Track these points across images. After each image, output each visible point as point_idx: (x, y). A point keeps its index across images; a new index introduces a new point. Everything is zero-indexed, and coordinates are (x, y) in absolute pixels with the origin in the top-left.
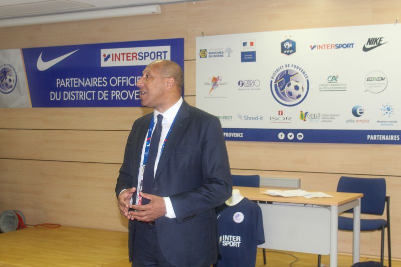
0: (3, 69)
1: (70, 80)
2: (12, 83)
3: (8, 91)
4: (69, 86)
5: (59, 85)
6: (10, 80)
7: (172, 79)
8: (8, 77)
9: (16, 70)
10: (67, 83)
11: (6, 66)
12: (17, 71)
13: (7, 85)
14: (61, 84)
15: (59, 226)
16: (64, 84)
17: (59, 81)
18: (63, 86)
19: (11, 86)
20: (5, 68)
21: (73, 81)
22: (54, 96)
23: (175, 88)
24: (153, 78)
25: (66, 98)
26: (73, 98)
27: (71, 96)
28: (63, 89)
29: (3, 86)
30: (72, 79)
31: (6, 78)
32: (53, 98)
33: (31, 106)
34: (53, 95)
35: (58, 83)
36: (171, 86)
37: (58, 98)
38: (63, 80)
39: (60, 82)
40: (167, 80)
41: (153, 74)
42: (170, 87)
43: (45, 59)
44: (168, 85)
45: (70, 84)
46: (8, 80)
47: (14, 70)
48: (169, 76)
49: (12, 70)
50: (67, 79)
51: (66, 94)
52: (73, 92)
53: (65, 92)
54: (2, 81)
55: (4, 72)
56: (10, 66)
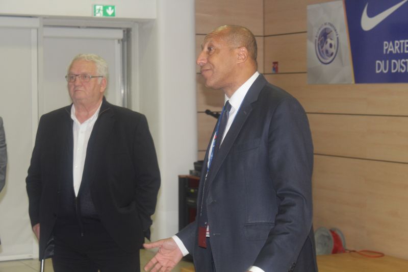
0: (323, 31)
1: (400, 43)
2: (333, 50)
3: (328, 61)
4: (399, 52)
5: (387, 50)
6: (331, 46)
7: (244, 49)
8: (329, 41)
9: (338, 30)
10: (397, 47)
11: (328, 26)
12: (339, 33)
13: (327, 52)
14: (389, 50)
15: (382, 255)
16: (392, 49)
17: (386, 45)
18: (391, 52)
19: (332, 54)
20: (325, 29)
21: (404, 43)
22: (381, 67)
23: (248, 61)
24: (218, 51)
25: (394, 69)
26: (403, 69)
27: (402, 67)
28: (392, 56)
29: (323, 53)
30: (402, 41)
31: (327, 43)
32: (379, 69)
33: (353, 82)
34: (379, 65)
35: (385, 48)
36: (243, 59)
37: (385, 69)
38: (391, 44)
39: (389, 47)
40: (237, 51)
41: (217, 45)
42: (242, 61)
43: (371, 14)
44: (240, 58)
45: (400, 48)
46: (328, 44)
47: (335, 30)
48: (239, 46)
49: (333, 31)
50: (396, 42)
51: (394, 63)
52: (403, 60)
53: (393, 61)
54: (322, 47)
55: (325, 35)
56: (331, 25)
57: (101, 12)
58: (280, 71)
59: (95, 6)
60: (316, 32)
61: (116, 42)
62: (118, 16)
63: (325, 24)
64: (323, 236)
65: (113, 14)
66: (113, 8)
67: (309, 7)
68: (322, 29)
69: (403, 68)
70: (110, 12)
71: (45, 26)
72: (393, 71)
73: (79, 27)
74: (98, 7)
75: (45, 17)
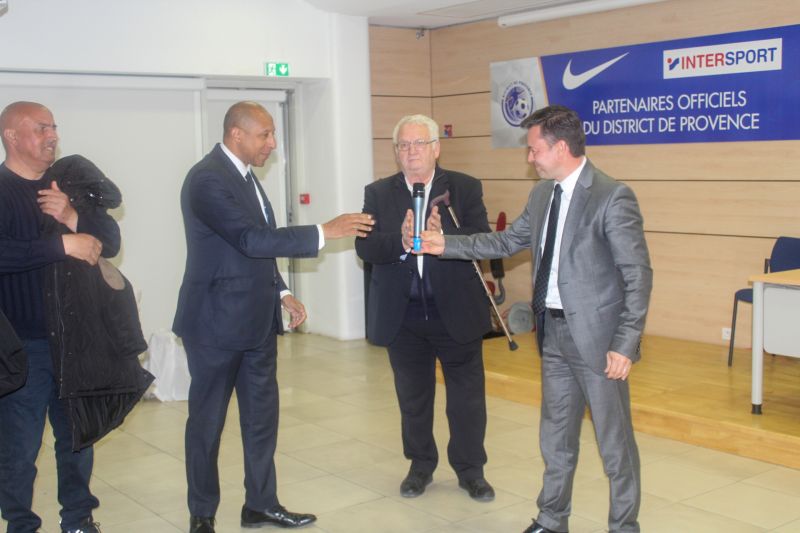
0: (512, 90)
1: (615, 102)
2: (526, 111)
3: (519, 122)
4: (613, 112)
5: (597, 110)
6: (523, 106)
8: (520, 101)
9: (532, 89)
10: (610, 107)
11: (518, 85)
12: (533, 92)
13: (518, 113)
14: (600, 110)
16: (604, 109)
17: (596, 105)
18: (603, 112)
19: (524, 116)
20: (515, 88)
21: (619, 103)
22: (590, 128)
25: (607, 130)
27: (616, 128)
28: (603, 116)
29: (513, 114)
30: (617, 101)
31: (517, 103)
34: (587, 126)
35: (595, 108)
37: (595, 130)
38: (602, 103)
39: (598, 106)
43: (575, 72)
45: (614, 108)
46: (519, 105)
47: (529, 90)
49: (526, 90)
50: (609, 101)
51: (607, 124)
52: (619, 121)
53: (605, 122)
54: (511, 108)
55: (514, 95)
56: (523, 84)
57: (274, 71)
58: (454, 134)
59: (267, 64)
60: (503, 93)
61: (277, 104)
62: (291, 75)
63: (515, 83)
64: (521, 311)
65: (287, 73)
66: (286, 66)
67: (492, 65)
68: (510, 88)
69: (618, 129)
70: (283, 70)
71: (209, 88)
72: (605, 132)
73: (238, 89)
74: (270, 66)
75: (208, 78)
